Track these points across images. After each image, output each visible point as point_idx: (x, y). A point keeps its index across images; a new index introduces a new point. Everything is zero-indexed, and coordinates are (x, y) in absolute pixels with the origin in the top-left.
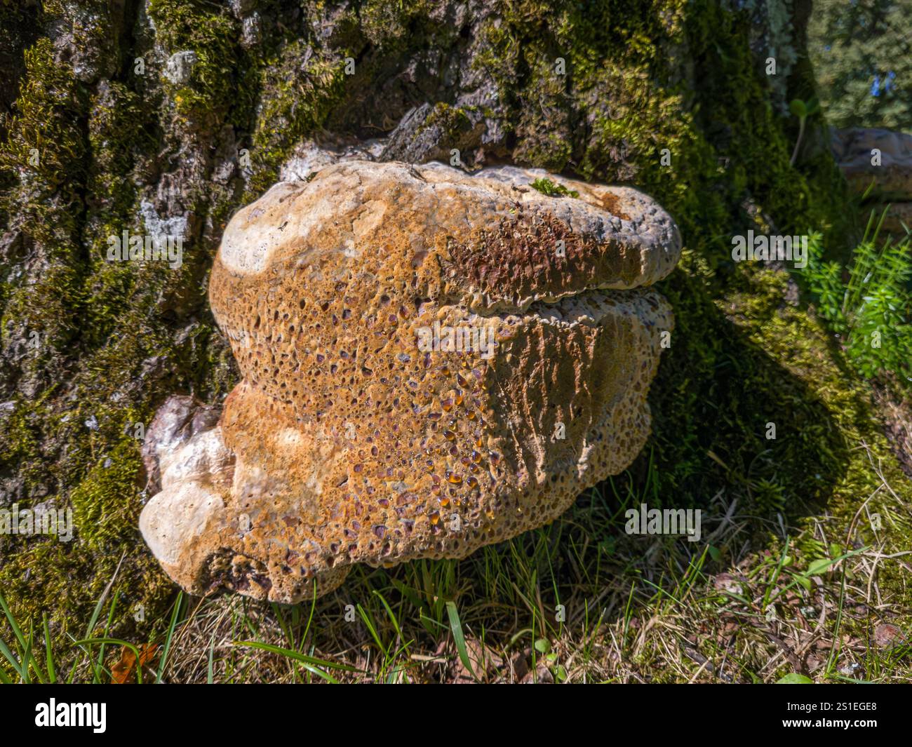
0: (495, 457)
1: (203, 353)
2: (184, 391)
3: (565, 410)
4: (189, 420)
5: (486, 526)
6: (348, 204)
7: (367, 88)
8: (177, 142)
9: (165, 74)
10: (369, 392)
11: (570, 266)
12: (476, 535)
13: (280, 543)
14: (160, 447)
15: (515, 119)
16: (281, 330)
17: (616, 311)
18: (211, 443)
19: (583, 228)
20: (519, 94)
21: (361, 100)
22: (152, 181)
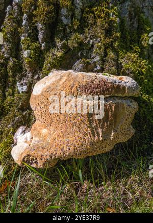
0: (89, 133)
1: (29, 117)
2: (24, 125)
3: (107, 124)
4: (25, 131)
5: (88, 150)
6: (59, 77)
7: (69, 59)
8: (26, 71)
9: (24, 56)
10: (61, 118)
11: (107, 89)
12: (85, 152)
13: (40, 153)
14: (17, 137)
15: (103, 64)
16: (43, 105)
17: (120, 101)
18: (28, 135)
19: (111, 81)
20: (104, 59)
21: (68, 61)
22: (20, 79)
